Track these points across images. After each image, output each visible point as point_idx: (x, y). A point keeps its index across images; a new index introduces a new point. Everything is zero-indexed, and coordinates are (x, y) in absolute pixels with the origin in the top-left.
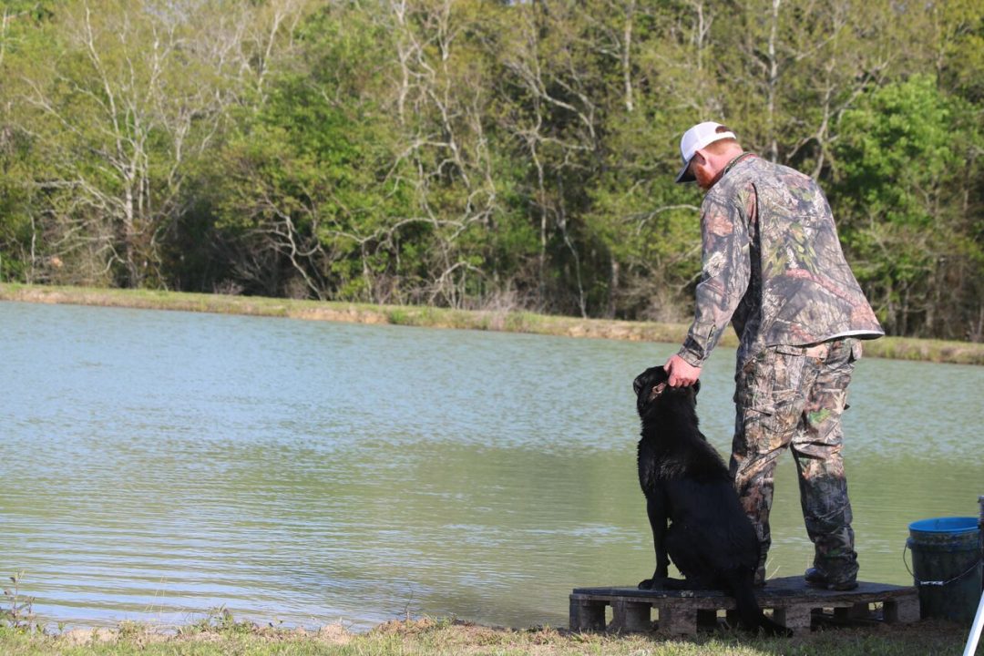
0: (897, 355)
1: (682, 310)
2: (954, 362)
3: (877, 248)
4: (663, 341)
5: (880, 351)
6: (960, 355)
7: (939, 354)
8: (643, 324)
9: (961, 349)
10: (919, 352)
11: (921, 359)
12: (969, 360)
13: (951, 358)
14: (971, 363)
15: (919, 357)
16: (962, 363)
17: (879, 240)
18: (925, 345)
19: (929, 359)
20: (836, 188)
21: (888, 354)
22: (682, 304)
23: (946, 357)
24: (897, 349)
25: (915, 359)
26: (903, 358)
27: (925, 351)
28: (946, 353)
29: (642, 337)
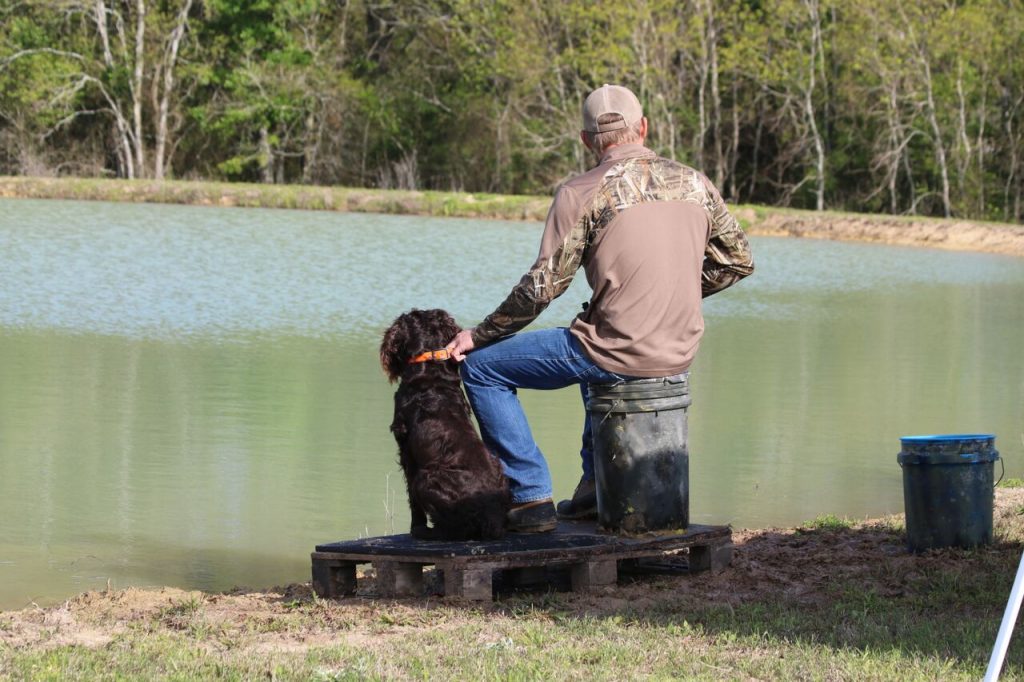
0: (298, 205)
1: (44, 161)
2: (363, 211)
3: (253, 89)
4: (40, 197)
5: (279, 201)
6: (369, 203)
7: (345, 203)
8: (15, 179)
9: (367, 196)
10: (323, 202)
11: (325, 209)
12: (379, 208)
13: (359, 206)
14: (382, 212)
15: (323, 207)
16: (372, 212)
17: (256, 81)
18: (329, 193)
19: (333, 209)
20: (210, 25)
21: (289, 205)
22: (44, 155)
23: (354, 207)
24: (299, 199)
25: (319, 209)
26: (306, 208)
27: (329, 200)
28: (352, 202)
29: (18, 193)
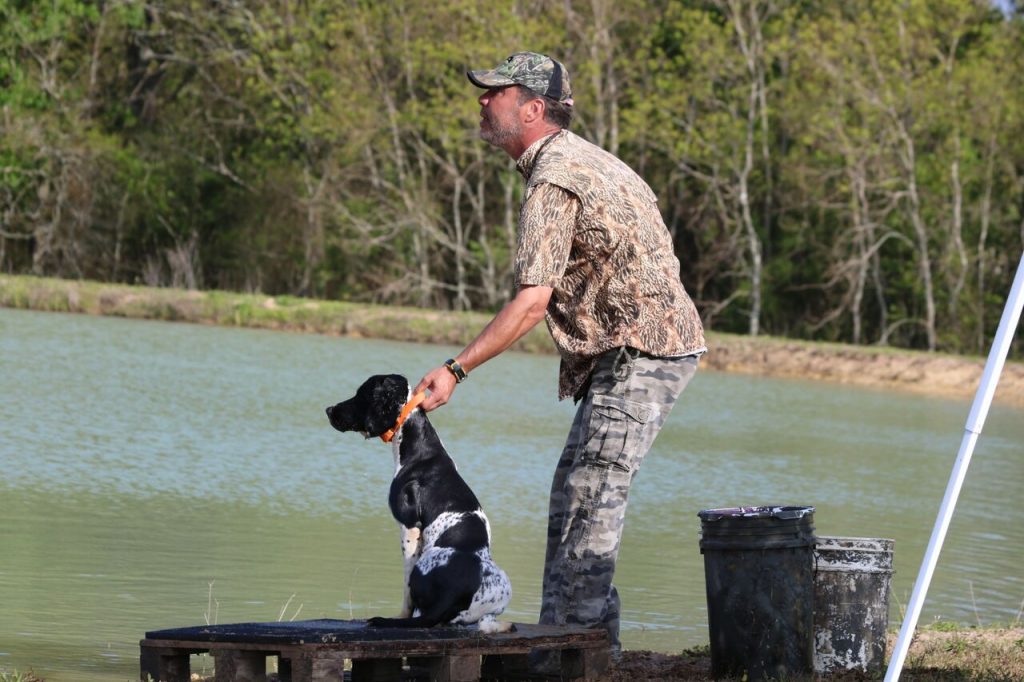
0: (31, 303)
2: (121, 315)
6: (130, 304)
7: (97, 303)
9: (129, 295)
10: (66, 300)
11: (69, 310)
12: (144, 312)
13: (115, 309)
14: (147, 317)
15: (66, 307)
16: (135, 317)
18: (75, 290)
19: (81, 311)
21: (18, 303)
23: (109, 309)
24: (33, 296)
25: (60, 310)
26: (43, 309)
27: (75, 298)
28: (107, 301)
